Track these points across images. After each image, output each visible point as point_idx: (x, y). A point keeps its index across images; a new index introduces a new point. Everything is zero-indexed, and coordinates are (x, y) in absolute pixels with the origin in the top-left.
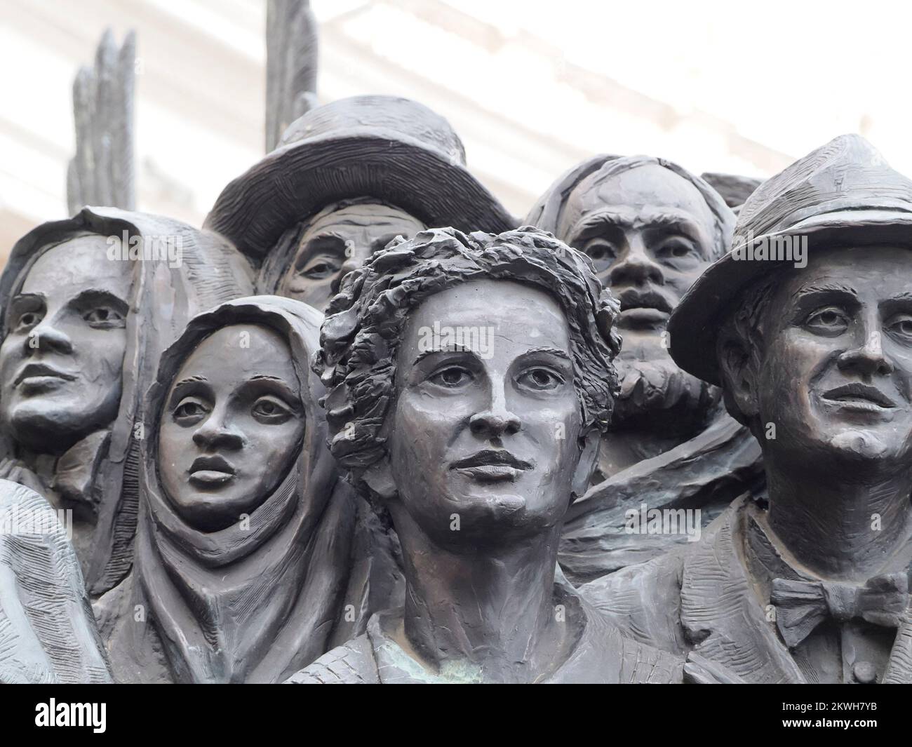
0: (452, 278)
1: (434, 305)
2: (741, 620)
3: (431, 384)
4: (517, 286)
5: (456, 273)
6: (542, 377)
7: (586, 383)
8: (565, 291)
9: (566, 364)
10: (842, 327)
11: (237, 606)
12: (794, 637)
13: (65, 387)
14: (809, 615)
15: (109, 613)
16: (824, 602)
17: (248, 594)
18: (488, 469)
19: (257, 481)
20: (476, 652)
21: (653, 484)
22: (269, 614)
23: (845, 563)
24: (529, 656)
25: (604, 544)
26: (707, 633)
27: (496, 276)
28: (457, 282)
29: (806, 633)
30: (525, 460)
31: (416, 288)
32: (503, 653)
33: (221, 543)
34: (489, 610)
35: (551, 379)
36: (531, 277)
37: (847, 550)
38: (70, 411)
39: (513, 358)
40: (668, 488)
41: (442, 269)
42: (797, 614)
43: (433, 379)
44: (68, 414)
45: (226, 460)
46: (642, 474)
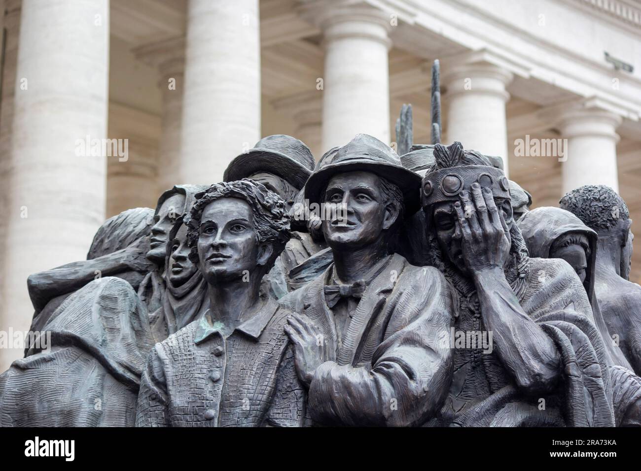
0: (212, 198)
1: (207, 208)
2: (318, 301)
3: (204, 234)
4: (233, 199)
5: (214, 197)
6: (239, 228)
7: (260, 228)
8: (248, 199)
9: (247, 223)
10: (340, 200)
11: (182, 310)
12: (332, 304)
13: (161, 245)
14: (336, 297)
15: (155, 316)
16: (339, 292)
17: (185, 306)
18: (213, 259)
19: (190, 270)
20: (222, 319)
21: (323, 258)
22: (192, 312)
23: (348, 278)
24: (240, 318)
25: (306, 279)
26: (309, 305)
27: (227, 196)
28: (214, 200)
29: (335, 303)
30: (228, 255)
31: (202, 203)
32: (231, 318)
33: (180, 290)
34: (225, 305)
35: (242, 228)
36: (237, 196)
37: (349, 274)
38: (162, 252)
39: (227, 222)
40: (328, 259)
41: (208, 196)
42: (332, 297)
43: (205, 232)
44: (161, 253)
45: (180, 264)
46: (320, 255)
